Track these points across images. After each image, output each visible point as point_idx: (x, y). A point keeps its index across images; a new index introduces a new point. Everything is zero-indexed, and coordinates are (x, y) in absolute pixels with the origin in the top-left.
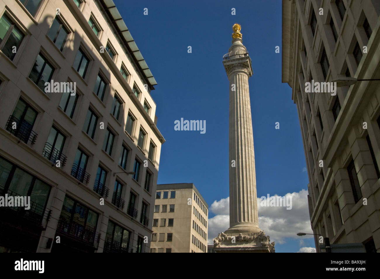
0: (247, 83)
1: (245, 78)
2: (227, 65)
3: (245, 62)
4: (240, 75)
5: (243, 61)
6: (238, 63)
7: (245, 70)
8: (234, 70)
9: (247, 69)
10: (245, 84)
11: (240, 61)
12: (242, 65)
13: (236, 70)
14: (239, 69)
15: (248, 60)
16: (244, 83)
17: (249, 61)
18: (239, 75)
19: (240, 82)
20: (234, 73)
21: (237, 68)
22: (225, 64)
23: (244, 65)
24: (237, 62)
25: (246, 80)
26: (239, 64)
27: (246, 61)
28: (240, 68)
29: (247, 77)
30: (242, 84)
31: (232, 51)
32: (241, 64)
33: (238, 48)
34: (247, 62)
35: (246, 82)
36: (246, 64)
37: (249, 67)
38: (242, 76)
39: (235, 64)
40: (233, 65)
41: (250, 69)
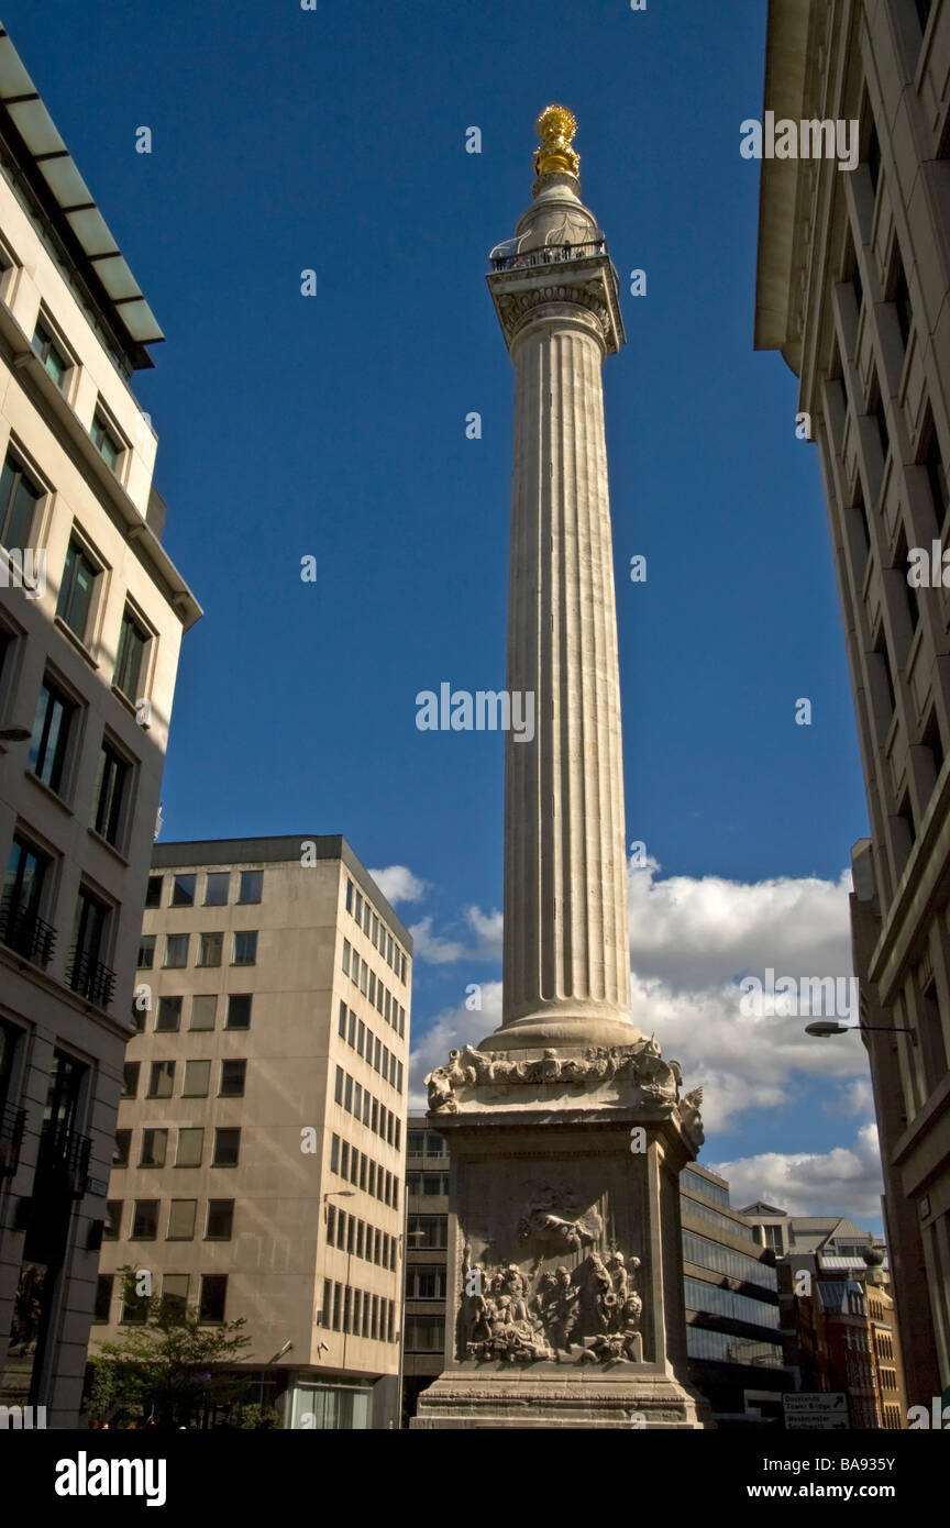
0: (594, 377)
1: (585, 356)
2: (507, 294)
3: (588, 282)
4: (565, 343)
5: (583, 275)
6: (559, 287)
7: (584, 318)
8: (540, 317)
9: (598, 314)
10: (586, 383)
11: (568, 278)
12: (575, 294)
13: (545, 316)
14: (559, 314)
15: (603, 273)
16: (582, 376)
17: (609, 275)
18: (558, 339)
19: (565, 371)
20: (537, 329)
21: (554, 307)
22: (497, 288)
23: (585, 293)
24: (554, 280)
25: (590, 365)
26: (562, 291)
27: (596, 275)
28: (567, 311)
29: (598, 351)
30: (572, 382)
31: (529, 232)
32: (572, 289)
33: (559, 217)
34: (600, 280)
35: (591, 374)
36: (591, 290)
37: (606, 307)
38: (575, 344)
39: (546, 289)
40: (537, 294)
41: (609, 316)
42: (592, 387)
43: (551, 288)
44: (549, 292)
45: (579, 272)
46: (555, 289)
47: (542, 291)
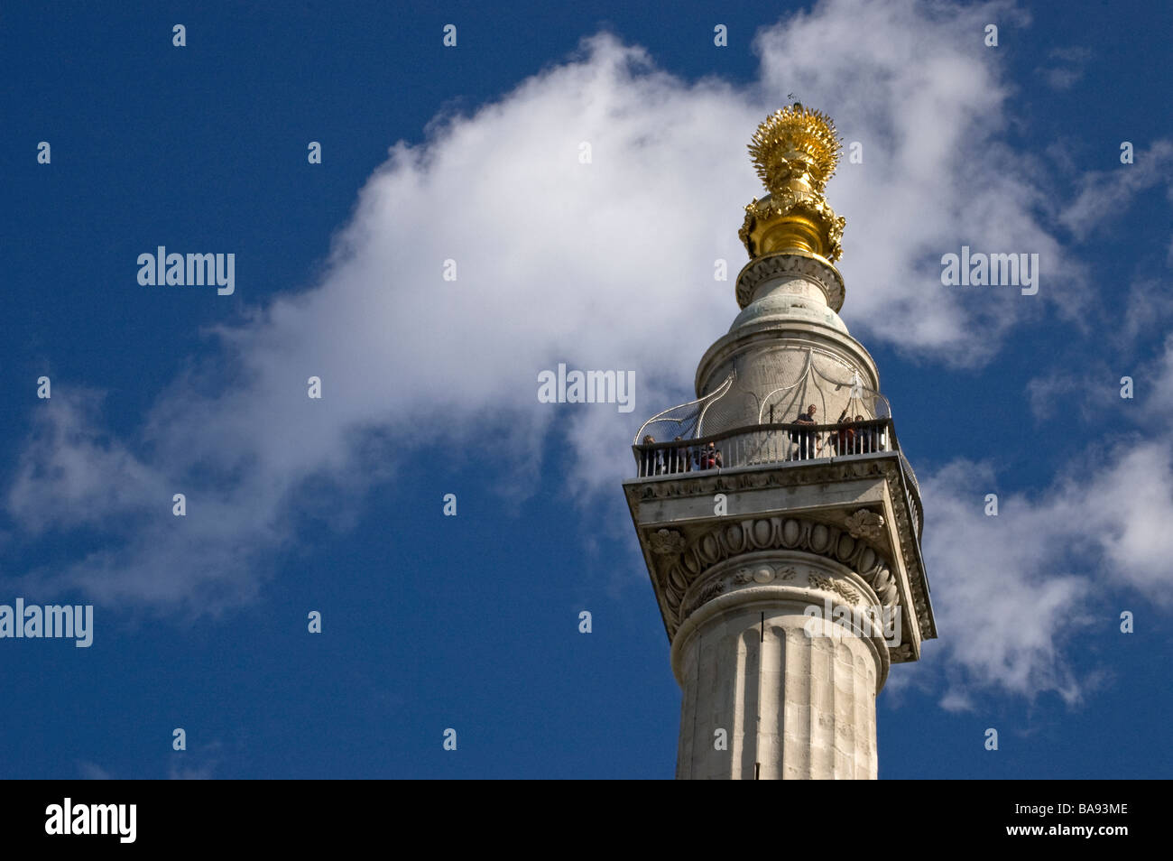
0: (858, 727)
1: (840, 675)
2: (670, 528)
3: (851, 511)
4: (793, 644)
5: (840, 498)
6: (786, 518)
7: (838, 589)
8: (740, 583)
9: (872, 580)
10: (840, 741)
11: (808, 500)
12: (821, 536)
13: (753, 581)
14: (787, 578)
15: (882, 492)
16: (831, 723)
17: (898, 497)
18: (780, 633)
19: (792, 712)
20: (734, 610)
21: (770, 562)
22: (648, 512)
23: (844, 533)
24: (774, 502)
25: (851, 698)
26: (791, 528)
27: (869, 496)
28: (802, 572)
29: (870, 664)
30: (808, 740)
31: (728, 383)
32: (815, 525)
33: (793, 359)
34: (877, 508)
35: (851, 719)
36: (857, 528)
37: (890, 565)
38: (816, 650)
39: (756, 521)
40: (735, 531)
41: (899, 584)
42: (853, 750)
43: (768, 520)
44: (763, 527)
45: (833, 488)
46: (776, 522)
47: (747, 525)
